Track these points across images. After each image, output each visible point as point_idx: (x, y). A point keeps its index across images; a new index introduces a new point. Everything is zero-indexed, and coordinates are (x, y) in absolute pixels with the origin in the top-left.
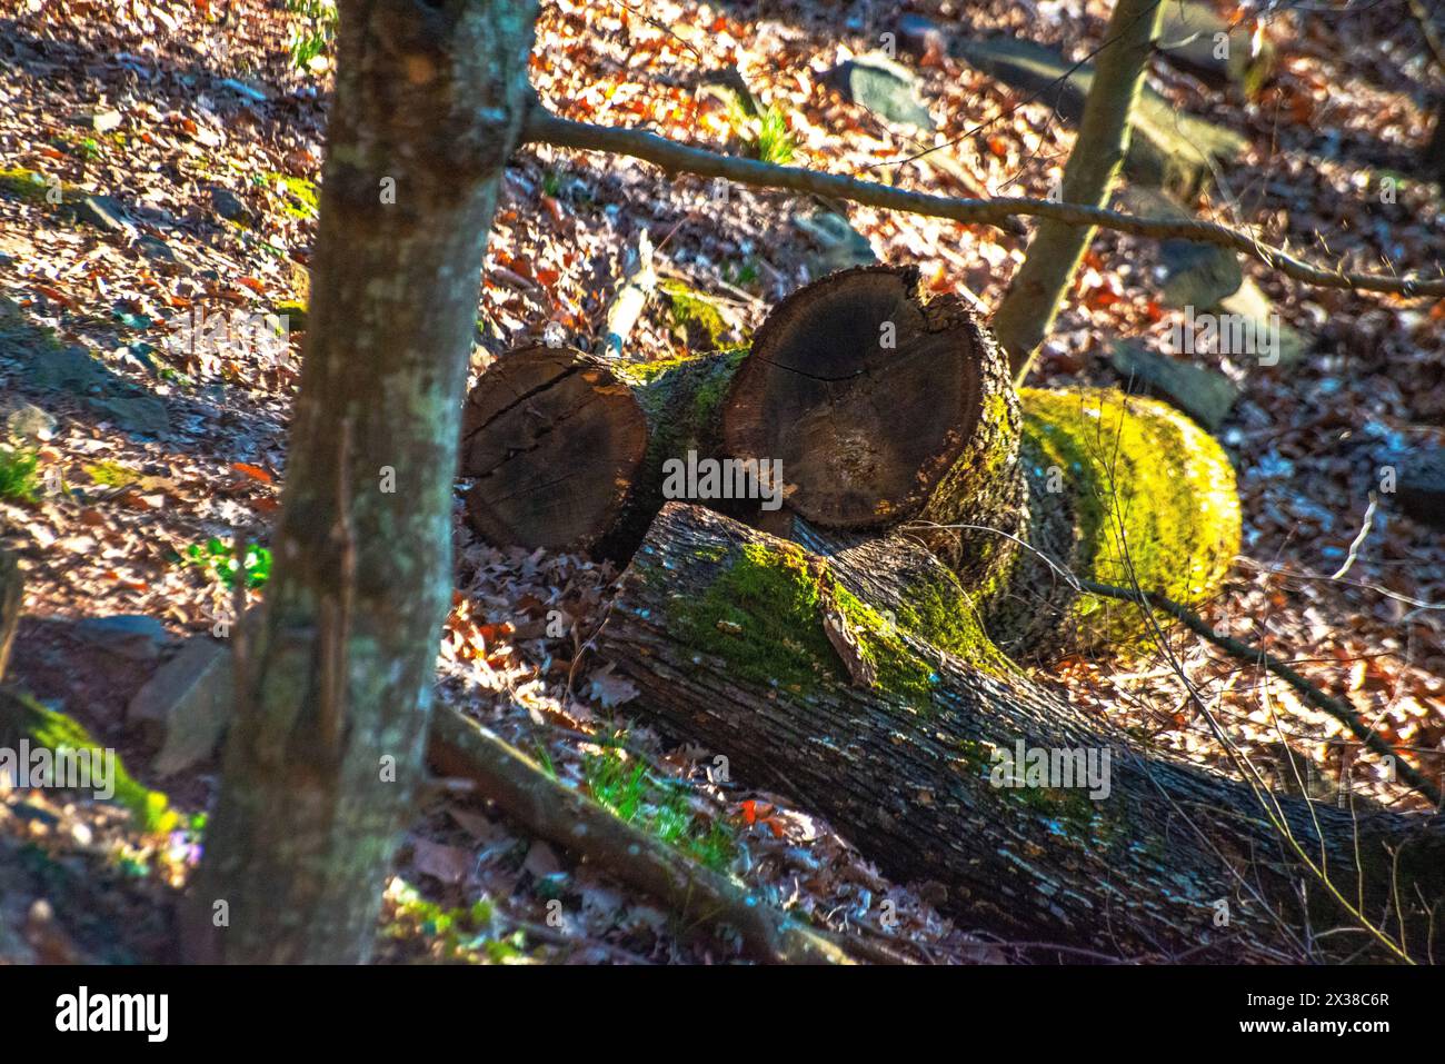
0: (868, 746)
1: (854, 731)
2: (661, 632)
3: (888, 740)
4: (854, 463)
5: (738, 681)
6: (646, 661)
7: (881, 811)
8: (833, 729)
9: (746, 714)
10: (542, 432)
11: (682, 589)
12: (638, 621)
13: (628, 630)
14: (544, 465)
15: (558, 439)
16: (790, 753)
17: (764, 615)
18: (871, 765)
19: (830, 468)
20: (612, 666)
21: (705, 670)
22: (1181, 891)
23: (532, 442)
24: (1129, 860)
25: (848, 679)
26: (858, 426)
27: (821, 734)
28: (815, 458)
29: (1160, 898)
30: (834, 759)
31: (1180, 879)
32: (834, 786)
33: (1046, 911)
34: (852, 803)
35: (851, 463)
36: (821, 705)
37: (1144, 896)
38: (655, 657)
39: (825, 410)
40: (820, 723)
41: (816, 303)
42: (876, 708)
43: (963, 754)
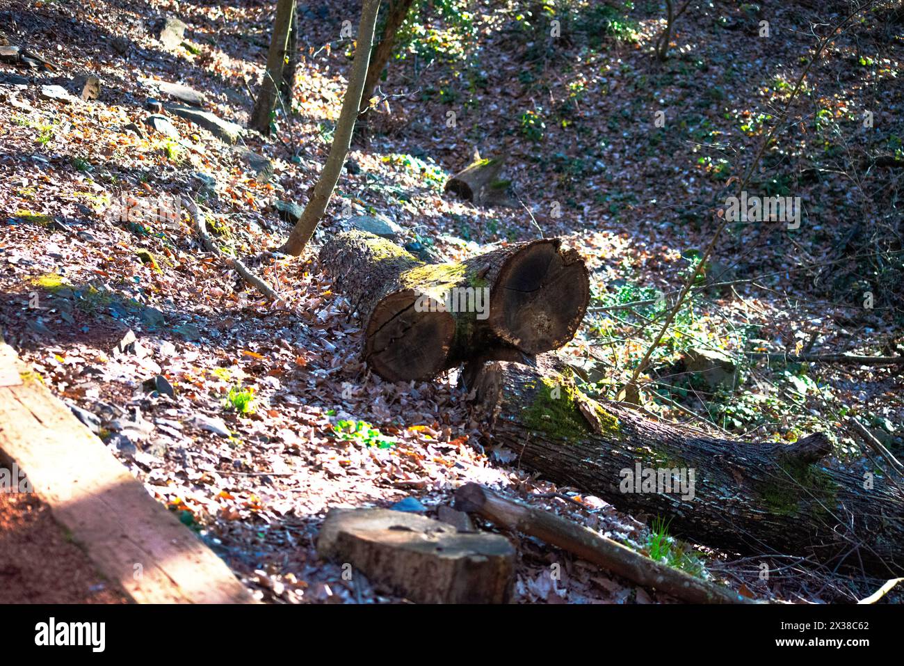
0: (604, 459)
1: (598, 453)
2: (519, 425)
3: (611, 454)
4: (542, 326)
5: (552, 440)
6: (514, 439)
7: (611, 485)
8: (590, 454)
9: (555, 454)
10: (406, 330)
11: (524, 404)
12: (509, 422)
13: (505, 426)
14: (408, 344)
15: (414, 332)
16: (574, 468)
17: (557, 409)
18: (606, 467)
19: (533, 330)
20: (502, 444)
21: (538, 438)
22: (723, 495)
23: (402, 334)
24: (704, 485)
25: (592, 430)
26: (543, 309)
27: (586, 457)
28: (526, 327)
29: (716, 499)
30: (592, 467)
31: (722, 490)
32: (593, 479)
33: (676, 513)
34: (600, 484)
35: (541, 326)
36: (583, 444)
37: (710, 499)
38: (518, 437)
39: (529, 306)
40: (584, 453)
41: (521, 259)
42: (604, 441)
43: (640, 454)
